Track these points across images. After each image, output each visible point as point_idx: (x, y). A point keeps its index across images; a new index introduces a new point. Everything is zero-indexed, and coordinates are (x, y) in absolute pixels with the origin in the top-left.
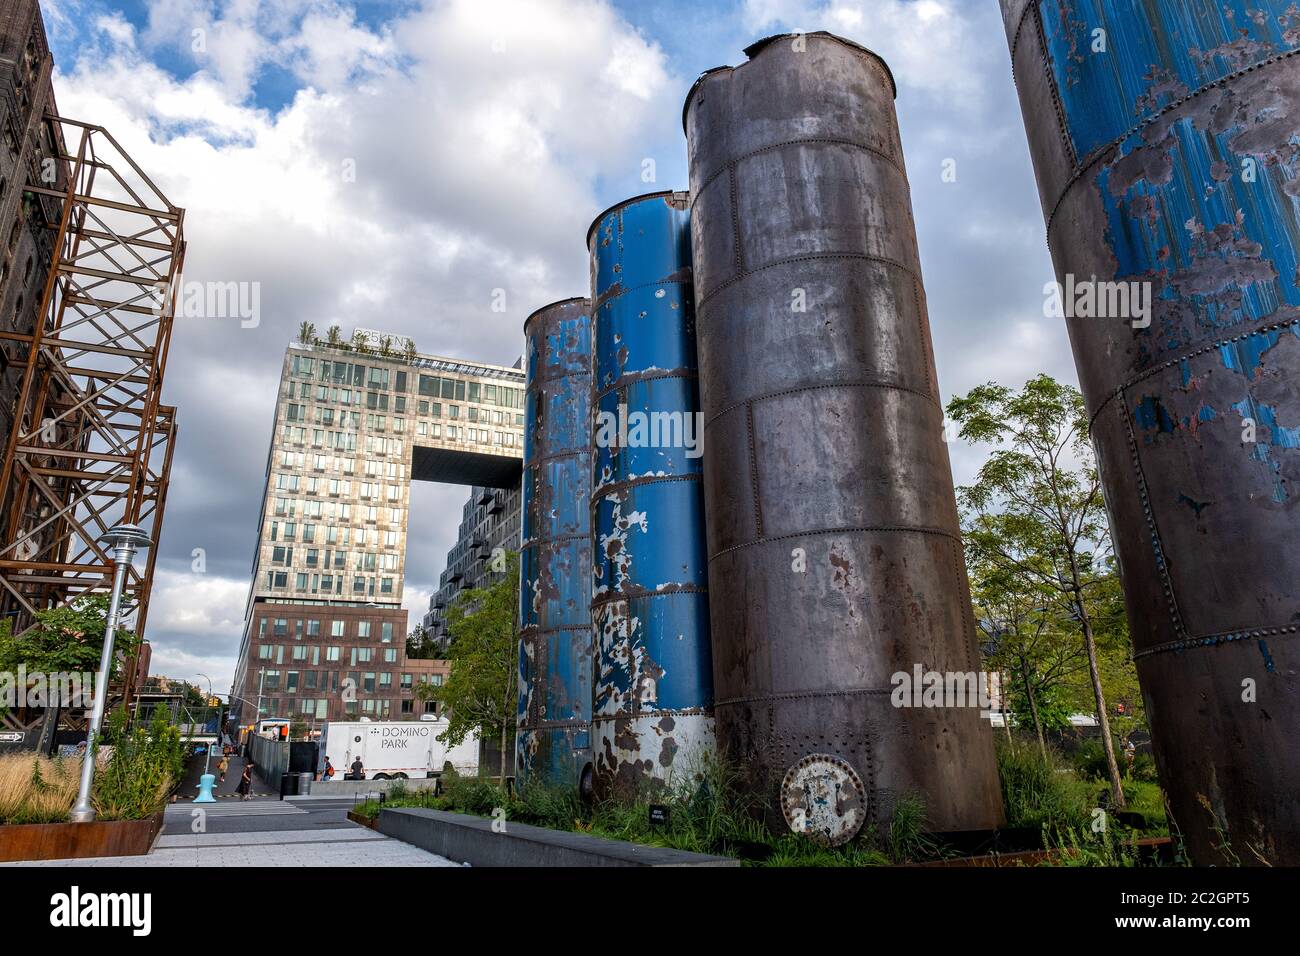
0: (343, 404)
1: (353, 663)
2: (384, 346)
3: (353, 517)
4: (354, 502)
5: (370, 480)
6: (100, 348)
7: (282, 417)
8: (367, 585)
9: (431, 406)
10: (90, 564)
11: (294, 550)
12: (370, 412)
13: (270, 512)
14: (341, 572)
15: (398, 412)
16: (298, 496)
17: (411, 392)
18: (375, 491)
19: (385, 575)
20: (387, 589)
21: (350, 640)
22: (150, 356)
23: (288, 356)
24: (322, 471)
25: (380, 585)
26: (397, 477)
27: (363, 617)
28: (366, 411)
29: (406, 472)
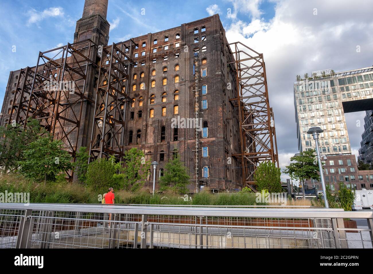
0: (315, 95)
1: (340, 173)
2: (323, 74)
3: (327, 129)
4: (326, 124)
5: (330, 116)
6: (252, 96)
7: (298, 104)
8: (338, 149)
9: (345, 88)
10: (262, 152)
11: (311, 141)
12: (324, 95)
13: (301, 132)
14: (328, 146)
15: (333, 93)
16: (308, 126)
17: (336, 86)
18: (332, 119)
19: (343, 145)
20: (345, 149)
21: (336, 166)
22: (265, 95)
23: (295, 86)
24: (314, 117)
25: (342, 148)
26: (339, 113)
27: (340, 158)
28: (323, 95)
29: (341, 111)
